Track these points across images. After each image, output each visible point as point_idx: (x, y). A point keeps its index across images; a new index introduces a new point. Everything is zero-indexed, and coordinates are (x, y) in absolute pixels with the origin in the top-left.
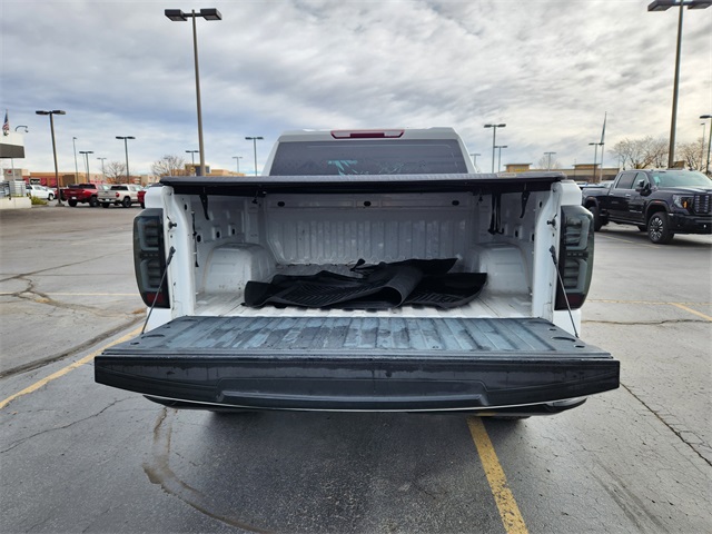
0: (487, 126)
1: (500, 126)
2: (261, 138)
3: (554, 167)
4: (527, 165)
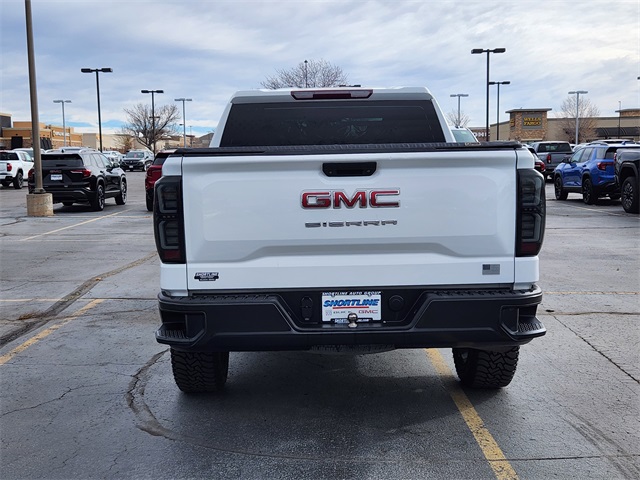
0: (475, 51)
1: (497, 51)
2: (108, 70)
3: (585, 115)
4: (544, 112)
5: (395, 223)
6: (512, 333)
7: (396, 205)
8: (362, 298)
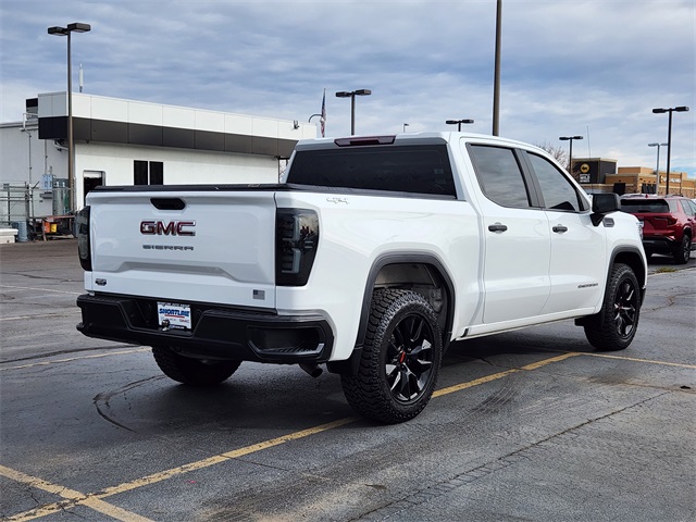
5: (192, 248)
6: (259, 351)
7: (191, 234)
8: (181, 309)
